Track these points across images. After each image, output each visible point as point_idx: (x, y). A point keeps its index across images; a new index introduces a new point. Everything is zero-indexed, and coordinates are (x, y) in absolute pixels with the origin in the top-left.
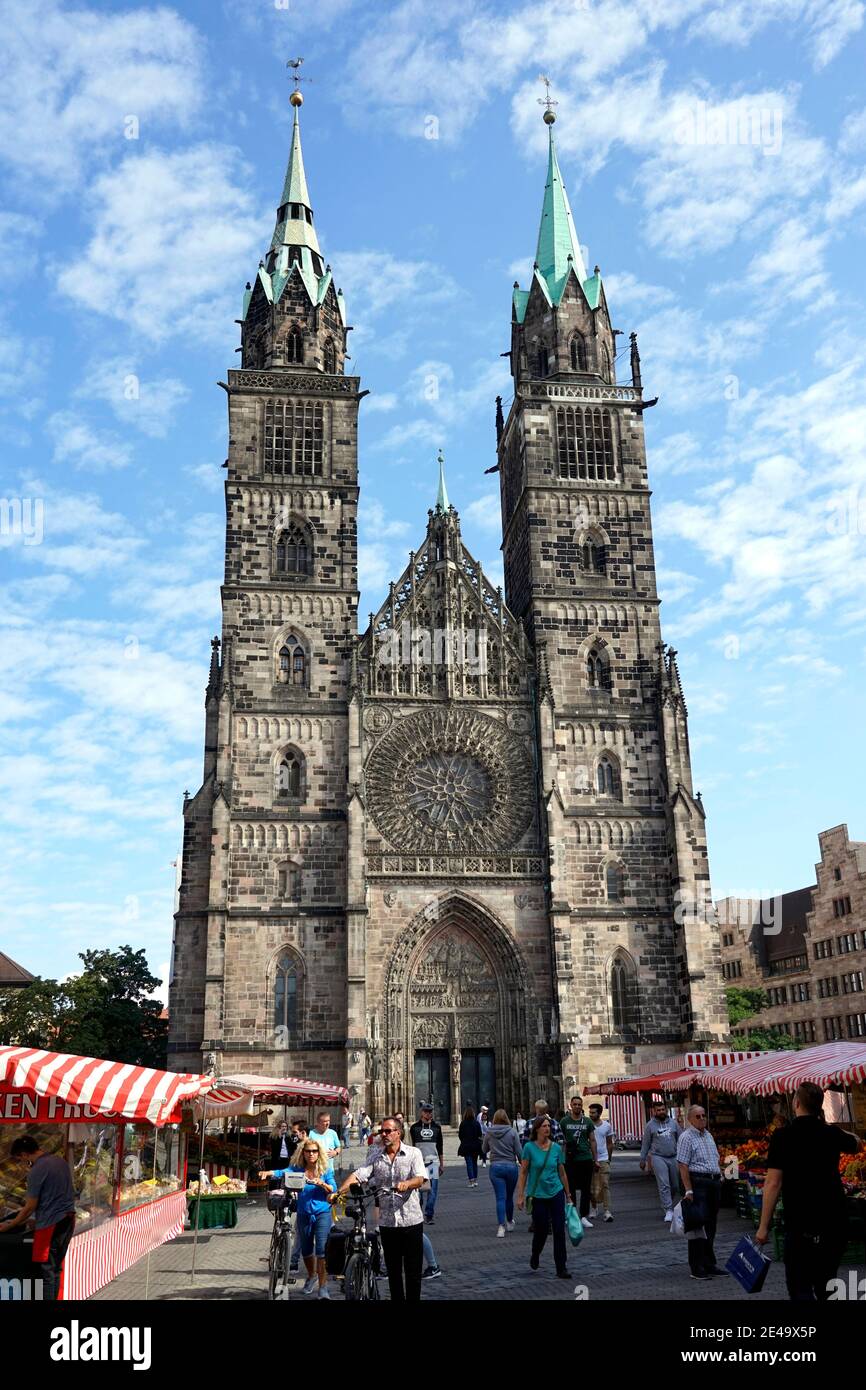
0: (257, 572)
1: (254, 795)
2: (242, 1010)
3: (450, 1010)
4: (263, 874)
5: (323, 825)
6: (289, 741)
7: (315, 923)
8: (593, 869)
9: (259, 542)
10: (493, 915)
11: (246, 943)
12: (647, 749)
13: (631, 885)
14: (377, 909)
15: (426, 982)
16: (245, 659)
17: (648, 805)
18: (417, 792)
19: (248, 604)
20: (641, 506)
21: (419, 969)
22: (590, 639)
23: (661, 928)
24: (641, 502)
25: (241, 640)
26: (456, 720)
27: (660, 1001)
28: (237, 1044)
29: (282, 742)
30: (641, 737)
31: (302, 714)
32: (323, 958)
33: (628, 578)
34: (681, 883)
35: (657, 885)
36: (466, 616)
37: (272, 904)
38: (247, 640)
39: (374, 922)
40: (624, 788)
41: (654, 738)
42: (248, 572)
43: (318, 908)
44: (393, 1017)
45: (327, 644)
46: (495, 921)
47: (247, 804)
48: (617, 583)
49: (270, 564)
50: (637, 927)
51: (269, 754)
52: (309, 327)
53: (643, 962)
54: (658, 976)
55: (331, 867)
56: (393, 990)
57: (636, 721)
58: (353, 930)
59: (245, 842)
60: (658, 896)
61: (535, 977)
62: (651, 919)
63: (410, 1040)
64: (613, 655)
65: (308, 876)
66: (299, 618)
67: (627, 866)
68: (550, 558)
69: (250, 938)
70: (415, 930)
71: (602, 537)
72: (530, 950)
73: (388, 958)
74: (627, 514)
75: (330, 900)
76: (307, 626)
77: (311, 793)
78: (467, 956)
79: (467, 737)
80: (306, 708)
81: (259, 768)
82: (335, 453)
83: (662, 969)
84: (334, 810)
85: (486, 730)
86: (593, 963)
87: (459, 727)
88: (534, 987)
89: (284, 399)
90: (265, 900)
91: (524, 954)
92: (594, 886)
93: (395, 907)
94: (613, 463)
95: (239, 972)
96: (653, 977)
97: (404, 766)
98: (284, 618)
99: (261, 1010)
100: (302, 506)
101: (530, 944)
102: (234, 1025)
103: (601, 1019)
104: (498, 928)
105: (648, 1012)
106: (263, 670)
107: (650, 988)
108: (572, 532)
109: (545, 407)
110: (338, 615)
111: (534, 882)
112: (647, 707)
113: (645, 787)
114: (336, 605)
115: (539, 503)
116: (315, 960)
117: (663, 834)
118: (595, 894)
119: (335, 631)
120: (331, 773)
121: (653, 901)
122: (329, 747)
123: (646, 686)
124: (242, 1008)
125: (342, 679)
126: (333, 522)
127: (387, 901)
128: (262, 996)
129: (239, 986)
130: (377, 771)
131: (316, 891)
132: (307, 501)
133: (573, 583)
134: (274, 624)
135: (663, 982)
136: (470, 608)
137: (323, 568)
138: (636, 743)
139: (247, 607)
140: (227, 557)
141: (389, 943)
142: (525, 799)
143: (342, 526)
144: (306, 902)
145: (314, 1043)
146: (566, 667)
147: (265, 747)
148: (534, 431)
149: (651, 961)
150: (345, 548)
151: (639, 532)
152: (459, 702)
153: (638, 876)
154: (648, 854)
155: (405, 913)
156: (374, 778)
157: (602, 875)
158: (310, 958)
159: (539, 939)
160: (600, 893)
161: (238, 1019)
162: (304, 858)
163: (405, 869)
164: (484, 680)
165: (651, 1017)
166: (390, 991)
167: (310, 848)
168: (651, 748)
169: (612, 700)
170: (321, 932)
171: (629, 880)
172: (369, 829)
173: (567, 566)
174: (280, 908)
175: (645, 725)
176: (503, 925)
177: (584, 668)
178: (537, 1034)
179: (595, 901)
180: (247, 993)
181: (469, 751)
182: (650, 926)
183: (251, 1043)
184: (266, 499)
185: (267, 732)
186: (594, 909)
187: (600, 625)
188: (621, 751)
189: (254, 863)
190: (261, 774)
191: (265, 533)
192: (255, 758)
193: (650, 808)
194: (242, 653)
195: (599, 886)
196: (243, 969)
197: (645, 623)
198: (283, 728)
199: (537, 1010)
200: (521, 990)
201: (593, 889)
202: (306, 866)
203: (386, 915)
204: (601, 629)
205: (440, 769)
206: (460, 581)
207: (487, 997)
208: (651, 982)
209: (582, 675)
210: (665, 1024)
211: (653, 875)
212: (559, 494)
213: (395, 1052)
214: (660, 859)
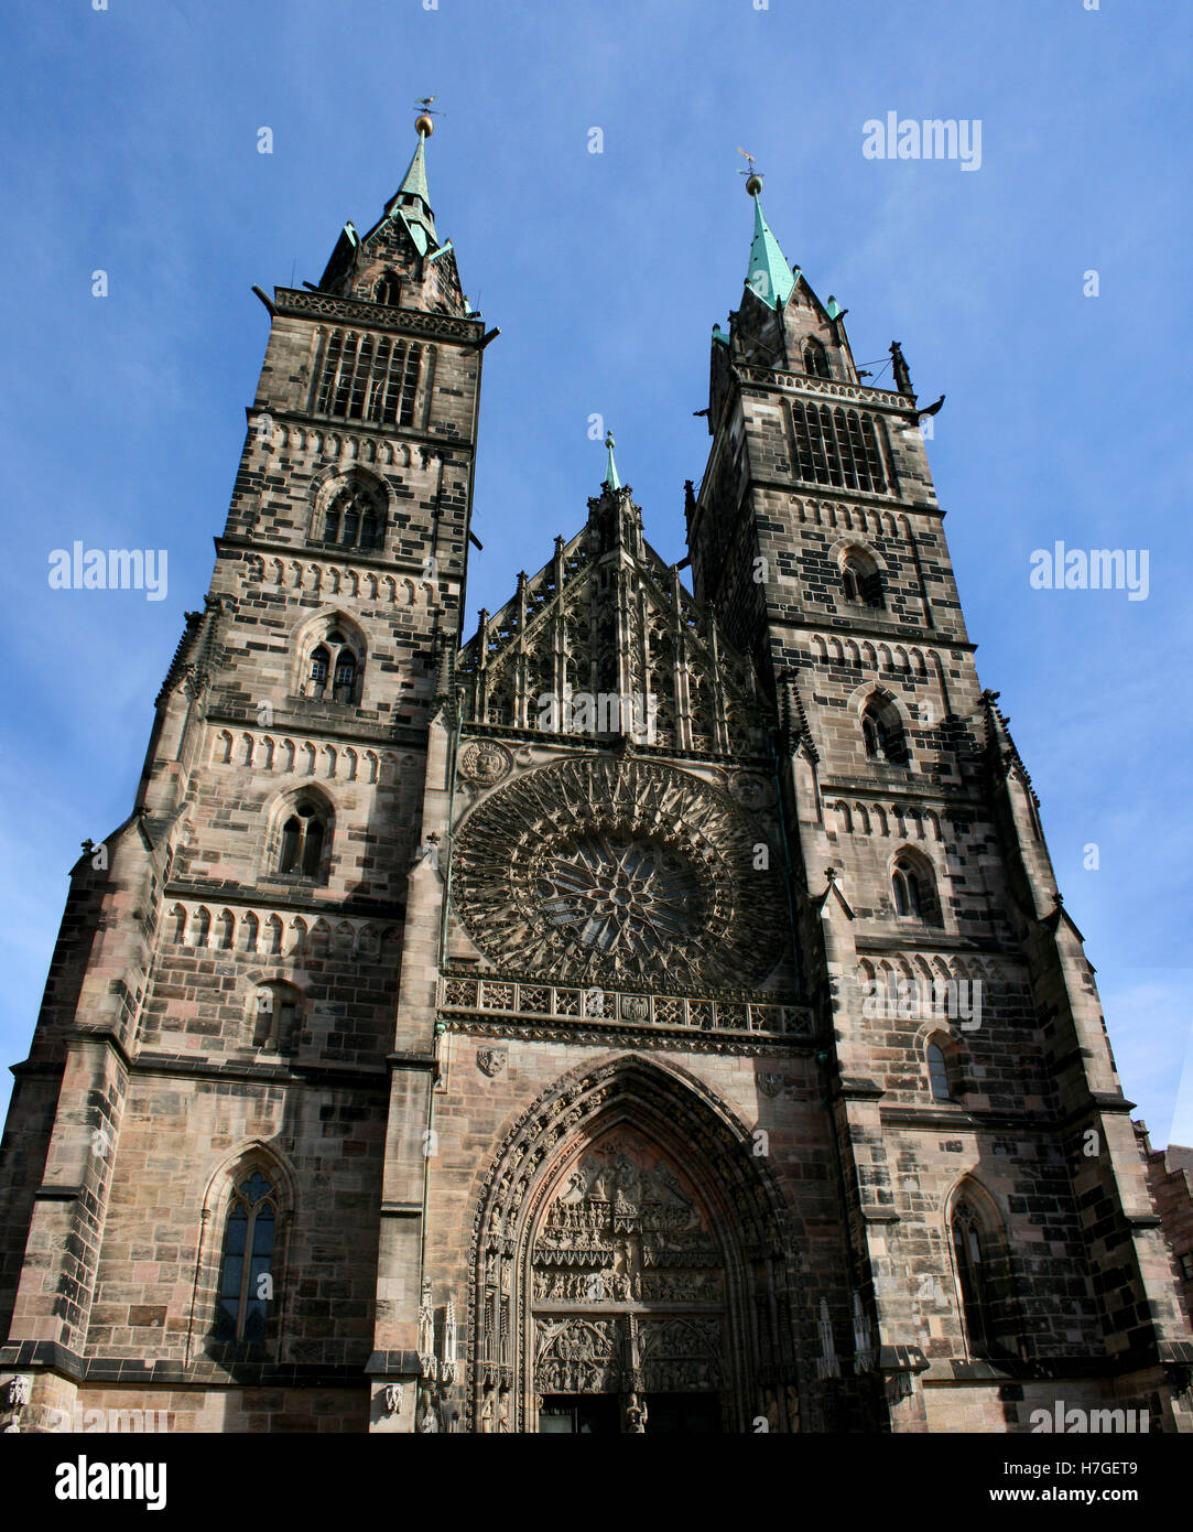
0: (283, 532)
1: (222, 859)
2: (137, 1284)
3: (619, 1307)
4: (222, 998)
5: (358, 923)
6: (310, 780)
7: (325, 1098)
8: (905, 1042)
9: (292, 494)
10: (712, 1097)
11: (166, 1134)
12: (977, 849)
13: (977, 1072)
14: (461, 1078)
15: (565, 1244)
16: (244, 647)
17: (988, 935)
18: (555, 895)
19: (261, 571)
20: (931, 530)
21: (551, 1216)
22: (866, 689)
23: (1041, 1150)
24: (929, 522)
25: (239, 619)
26: (633, 782)
27: (1058, 1288)
28: (115, 1364)
29: (298, 780)
30: (967, 831)
31: (342, 737)
32: (336, 1174)
33: (921, 615)
34: (1085, 1060)
35: (1024, 1075)
36: (653, 636)
37: (234, 1056)
38: (252, 621)
39: (453, 1101)
40: (945, 905)
41: (988, 833)
42: (267, 529)
43: (332, 1071)
44: (490, 1312)
45: (399, 644)
46: (717, 1109)
47: (205, 873)
48: (902, 619)
49: (309, 524)
50: (995, 1145)
51: (262, 797)
52: (412, 275)
53: (1017, 1207)
54: (1047, 1234)
55: (370, 1000)
56: (492, 1251)
57: (956, 806)
58: (402, 1101)
59: (190, 937)
60: (1028, 1093)
61: (807, 1228)
62: (1021, 1133)
63: (531, 1372)
64: (906, 714)
65: (318, 1011)
66: (352, 601)
67: (966, 1041)
68: (793, 573)
69: (174, 1125)
70: (544, 1121)
71: (873, 559)
72: (793, 1172)
73: (481, 1176)
74: (910, 535)
75: (361, 1059)
76: (363, 614)
77: (339, 868)
78: (655, 1192)
79: (655, 810)
80: (348, 730)
81: (237, 816)
82: (435, 403)
83: (1054, 1221)
84: (383, 902)
85: (691, 803)
86: (919, 1207)
87: (641, 792)
88: (807, 1251)
89: (362, 333)
90: (219, 1045)
91: (780, 1179)
92: (907, 1071)
93: (501, 1076)
94: (882, 474)
95: (140, 1196)
96: (1038, 1237)
97: (532, 842)
98: (323, 598)
99: (184, 1285)
100: (373, 458)
101: (792, 1159)
102: (113, 1318)
103: (947, 1324)
104: (722, 1124)
105: (1037, 1311)
106: (275, 665)
107: (1036, 1260)
108: (826, 547)
109: (773, 397)
110: (421, 607)
111: (797, 1050)
112: (971, 788)
113: (981, 907)
114: (421, 594)
115: (770, 504)
116: (318, 1179)
117: (1026, 990)
118: (910, 1084)
119: (416, 628)
120: (383, 841)
121: (1020, 1103)
122: (389, 797)
123: (965, 759)
124: (139, 1281)
125: (421, 696)
126: (425, 486)
127: (484, 1063)
128: (189, 1255)
129: (136, 1229)
130: (475, 846)
131: (333, 1039)
132: (383, 453)
133: (834, 610)
134: (303, 603)
135: (1057, 1247)
136: (659, 627)
137: (401, 541)
138: (958, 839)
139: (260, 575)
140: (234, 504)
141: (485, 1145)
142: (767, 918)
143: (441, 490)
144: (309, 1058)
145: (302, 1369)
146: (829, 721)
147: (259, 784)
148: (758, 422)
149: (1031, 1204)
150: (441, 518)
151: (931, 558)
152: (641, 749)
153: (988, 1058)
154: (1001, 1023)
155: (523, 1088)
156: (470, 858)
157: (921, 1054)
158: (306, 1172)
159: (810, 1148)
160: (920, 1085)
161: (125, 1305)
162: (312, 977)
163: (526, 1007)
164: (686, 726)
165: (1045, 1320)
166: (484, 1251)
167: (326, 962)
168: (984, 847)
169: (911, 776)
170: (336, 1119)
171: (972, 1064)
172: (453, 938)
173: (821, 588)
174: (251, 1063)
175: (971, 812)
176: (733, 1117)
177: (858, 727)
178: (820, 1354)
179: (913, 1097)
180: (154, 1245)
181: (659, 834)
182: (1020, 1146)
183: (150, 1363)
184: (314, 443)
185: (270, 758)
186: (912, 1111)
187: (881, 670)
188: (934, 849)
189: (205, 977)
190: (242, 828)
191: (307, 484)
192: (232, 800)
193: (995, 938)
194: (238, 637)
195: (918, 1071)
196: (151, 1193)
197: (955, 674)
198: (301, 757)
199: (818, 1302)
200: (778, 1258)
201: (907, 1076)
202: (313, 993)
203: (481, 1091)
204: (882, 676)
205: (602, 864)
206: (641, 585)
207: (699, 1280)
208: (1036, 1247)
209: (856, 736)
210: (1074, 1336)
211: (1015, 1058)
212: (804, 499)
213: (494, 1395)
214: (1025, 1031)
